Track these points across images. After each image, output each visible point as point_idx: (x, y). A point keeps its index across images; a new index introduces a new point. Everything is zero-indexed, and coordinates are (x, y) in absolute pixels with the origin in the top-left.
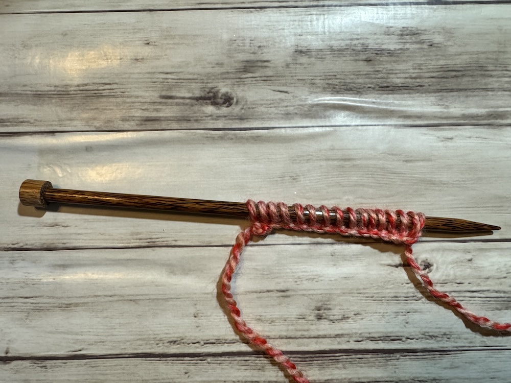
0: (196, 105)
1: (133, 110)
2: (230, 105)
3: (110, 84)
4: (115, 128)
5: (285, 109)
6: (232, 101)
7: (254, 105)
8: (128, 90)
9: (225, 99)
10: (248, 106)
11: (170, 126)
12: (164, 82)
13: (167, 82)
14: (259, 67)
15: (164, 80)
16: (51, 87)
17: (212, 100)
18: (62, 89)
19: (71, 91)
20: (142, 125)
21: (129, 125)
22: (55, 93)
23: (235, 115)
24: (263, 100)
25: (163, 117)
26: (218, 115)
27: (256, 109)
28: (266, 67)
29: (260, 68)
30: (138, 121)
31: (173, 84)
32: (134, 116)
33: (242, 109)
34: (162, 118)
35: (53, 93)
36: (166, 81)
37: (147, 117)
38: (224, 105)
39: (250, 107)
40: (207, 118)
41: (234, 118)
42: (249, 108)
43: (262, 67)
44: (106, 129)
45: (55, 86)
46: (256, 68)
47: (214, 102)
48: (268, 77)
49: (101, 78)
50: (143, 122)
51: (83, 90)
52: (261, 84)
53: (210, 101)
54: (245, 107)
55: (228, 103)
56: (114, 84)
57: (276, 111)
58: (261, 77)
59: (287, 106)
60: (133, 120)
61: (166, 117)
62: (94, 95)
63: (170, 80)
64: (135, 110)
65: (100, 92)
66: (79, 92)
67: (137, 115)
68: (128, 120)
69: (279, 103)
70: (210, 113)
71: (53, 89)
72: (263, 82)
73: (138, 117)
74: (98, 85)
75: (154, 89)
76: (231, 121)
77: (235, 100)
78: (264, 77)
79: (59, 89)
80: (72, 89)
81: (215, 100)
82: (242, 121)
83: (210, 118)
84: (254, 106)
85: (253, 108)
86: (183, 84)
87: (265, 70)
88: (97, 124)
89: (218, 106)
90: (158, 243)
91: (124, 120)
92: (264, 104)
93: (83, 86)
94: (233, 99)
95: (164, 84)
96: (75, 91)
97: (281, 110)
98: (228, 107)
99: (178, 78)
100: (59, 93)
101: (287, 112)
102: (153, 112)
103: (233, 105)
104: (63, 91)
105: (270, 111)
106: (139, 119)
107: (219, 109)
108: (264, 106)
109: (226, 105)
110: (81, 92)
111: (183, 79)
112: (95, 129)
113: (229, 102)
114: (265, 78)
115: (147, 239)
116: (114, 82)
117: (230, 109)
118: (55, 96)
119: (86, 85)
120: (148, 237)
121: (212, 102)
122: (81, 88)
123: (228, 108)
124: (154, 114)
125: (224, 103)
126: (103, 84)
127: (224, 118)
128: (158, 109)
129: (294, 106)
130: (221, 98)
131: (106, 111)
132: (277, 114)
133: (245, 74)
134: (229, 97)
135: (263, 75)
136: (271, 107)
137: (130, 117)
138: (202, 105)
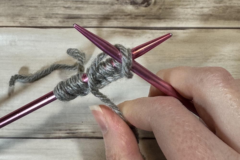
0: (116, 4)
1: (56, 8)
2: (149, 5)
4: (39, 24)
5: (200, 10)
6: (150, 1)
7: (171, 5)
10: (166, 7)
11: (91, 23)
17: (132, 0)
20: (64, 22)
21: (52, 22)
23: (153, 14)
25: (85, 15)
26: (137, 14)
27: (173, 10)
30: (61, 18)
32: (57, 14)
33: (160, 9)
34: (83, 16)
37: (69, 15)
38: (143, 5)
39: (168, 7)
40: (126, 17)
41: (151, 17)
44: (30, 25)
47: (133, 2)
50: (66, 20)
54: (162, 7)
55: (146, 3)
57: (192, 12)
59: (202, 8)
60: (56, 18)
61: (87, 15)
64: (59, 8)
67: (60, 12)
68: (51, 18)
69: (195, 5)
70: (129, 12)
73: (61, 14)
76: (148, 20)
77: (153, 0)
81: (134, 0)
82: (160, 21)
83: (128, 17)
85: (170, 8)
88: (22, 20)
89: (137, 5)
90: (77, 134)
91: (48, 17)
92: (180, 5)
97: (196, 11)
98: (146, 6)
101: (202, 14)
102: (75, 10)
103: (151, 5)
105: (186, 12)
106: (61, 16)
107: (138, 9)
108: (180, 7)
109: (145, 5)
112: (19, 25)
115: (66, 130)
117: (148, 8)
120: (68, 128)
123: (146, 8)
124: (76, 12)
125: (143, 3)
127: (142, 17)
128: (80, 7)
129: (209, 8)
131: (30, 8)
132: (192, 14)
136: (187, 8)
137: (53, 14)
138: (122, 4)
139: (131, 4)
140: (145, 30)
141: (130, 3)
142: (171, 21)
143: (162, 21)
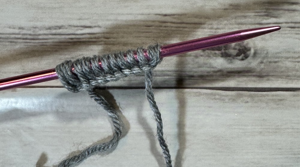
0: (202, 56)
2: (246, 57)
3: (90, 27)
6: (248, 53)
7: (277, 58)
8: (115, 35)
9: (239, 50)
10: (269, 60)
12: (161, 26)
13: (165, 27)
14: (285, 10)
15: (161, 24)
16: (14, 28)
17: (223, 51)
18: (29, 32)
19: (40, 35)
22: (19, 36)
23: (253, 70)
24: (289, 52)
26: (229, 70)
27: (280, 64)
28: (294, 10)
29: (287, 12)
31: (173, 29)
33: (262, 62)
35: (17, 36)
36: (164, 25)
38: (238, 58)
39: (272, 61)
42: (270, 62)
43: (288, 10)
45: (20, 28)
46: (281, 12)
47: (225, 53)
48: (296, 23)
49: (79, 19)
51: (55, 34)
52: (287, 32)
53: (220, 52)
54: (265, 61)
55: (243, 55)
56: (95, 27)
58: (286, 23)
62: (70, 40)
63: (169, 24)
65: (78, 37)
66: (50, 36)
71: (17, 31)
72: (289, 29)
74: (76, 28)
75: (148, 34)
77: (252, 51)
78: (292, 23)
79: (24, 32)
80: (41, 32)
81: (227, 51)
84: (277, 60)
85: (276, 62)
86: (186, 29)
87: (292, 14)
89: (231, 58)
92: (290, 58)
93: (56, 29)
94: (249, 50)
95: (161, 28)
96: (45, 34)
98: (242, 59)
99: (179, 21)
100: (25, 37)
103: (249, 58)
104: (30, 35)
105: (297, 67)
107: (231, 62)
108: (289, 60)
109: (240, 57)
110: (54, 37)
111: (187, 23)
113: (244, 53)
114: (293, 25)
116: (96, 25)
117: (245, 62)
118: (19, 41)
119: (60, 28)
121: (222, 54)
122: (54, 31)
125: (238, 55)
126: (82, 26)
130: (235, 49)
133: (266, 19)
134: (245, 47)
135: (289, 20)
138: (209, 56)
139: (222, 56)
140: (241, 92)
141: (220, 55)
142: (277, 79)
143: (265, 79)
